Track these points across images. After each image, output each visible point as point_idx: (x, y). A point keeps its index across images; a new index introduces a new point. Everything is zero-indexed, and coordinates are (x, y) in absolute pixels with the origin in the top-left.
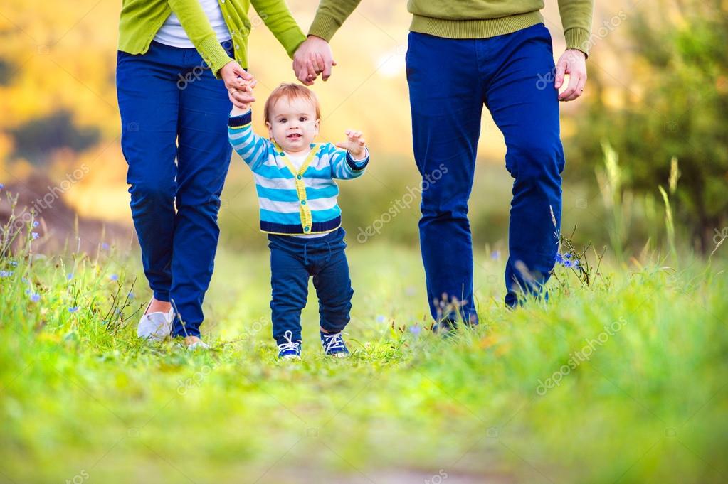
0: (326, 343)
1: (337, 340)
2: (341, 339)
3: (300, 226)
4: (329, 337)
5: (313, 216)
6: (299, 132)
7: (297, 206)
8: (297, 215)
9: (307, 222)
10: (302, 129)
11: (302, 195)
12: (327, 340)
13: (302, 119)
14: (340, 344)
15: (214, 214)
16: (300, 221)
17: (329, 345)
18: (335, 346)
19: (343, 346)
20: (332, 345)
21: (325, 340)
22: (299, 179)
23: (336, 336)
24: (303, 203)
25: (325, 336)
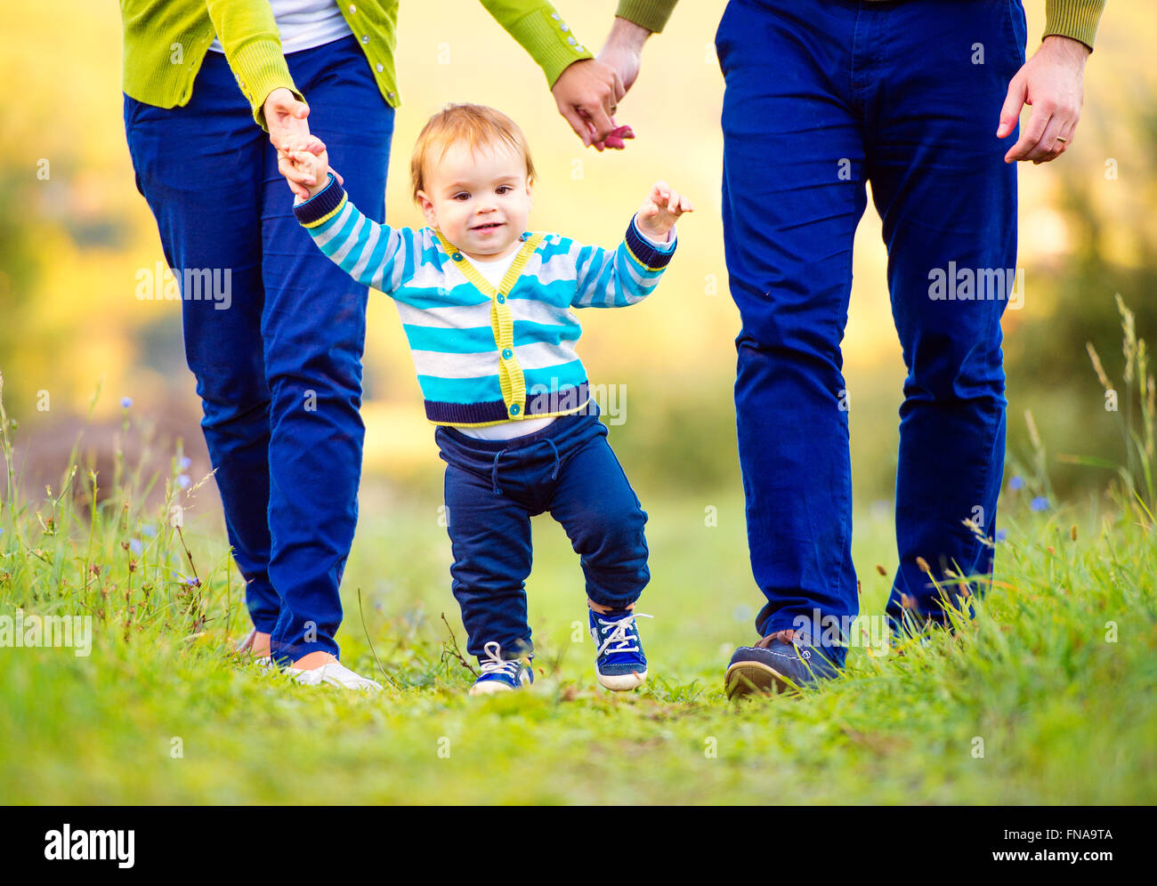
0: (602, 637)
1: (628, 633)
2: (635, 632)
3: (501, 403)
4: (611, 624)
5: (529, 382)
6: (497, 218)
7: (495, 362)
8: (493, 383)
9: (514, 395)
10: (504, 210)
11: (505, 338)
12: (604, 631)
13: (501, 191)
14: (632, 644)
15: (352, 393)
16: (500, 392)
17: (607, 642)
18: (619, 649)
19: (636, 649)
20: (613, 645)
21: (599, 631)
22: (502, 302)
23: (624, 624)
24: (507, 354)
25: (601, 622)
